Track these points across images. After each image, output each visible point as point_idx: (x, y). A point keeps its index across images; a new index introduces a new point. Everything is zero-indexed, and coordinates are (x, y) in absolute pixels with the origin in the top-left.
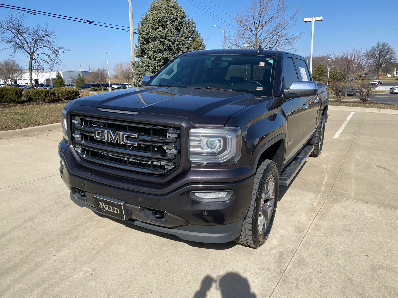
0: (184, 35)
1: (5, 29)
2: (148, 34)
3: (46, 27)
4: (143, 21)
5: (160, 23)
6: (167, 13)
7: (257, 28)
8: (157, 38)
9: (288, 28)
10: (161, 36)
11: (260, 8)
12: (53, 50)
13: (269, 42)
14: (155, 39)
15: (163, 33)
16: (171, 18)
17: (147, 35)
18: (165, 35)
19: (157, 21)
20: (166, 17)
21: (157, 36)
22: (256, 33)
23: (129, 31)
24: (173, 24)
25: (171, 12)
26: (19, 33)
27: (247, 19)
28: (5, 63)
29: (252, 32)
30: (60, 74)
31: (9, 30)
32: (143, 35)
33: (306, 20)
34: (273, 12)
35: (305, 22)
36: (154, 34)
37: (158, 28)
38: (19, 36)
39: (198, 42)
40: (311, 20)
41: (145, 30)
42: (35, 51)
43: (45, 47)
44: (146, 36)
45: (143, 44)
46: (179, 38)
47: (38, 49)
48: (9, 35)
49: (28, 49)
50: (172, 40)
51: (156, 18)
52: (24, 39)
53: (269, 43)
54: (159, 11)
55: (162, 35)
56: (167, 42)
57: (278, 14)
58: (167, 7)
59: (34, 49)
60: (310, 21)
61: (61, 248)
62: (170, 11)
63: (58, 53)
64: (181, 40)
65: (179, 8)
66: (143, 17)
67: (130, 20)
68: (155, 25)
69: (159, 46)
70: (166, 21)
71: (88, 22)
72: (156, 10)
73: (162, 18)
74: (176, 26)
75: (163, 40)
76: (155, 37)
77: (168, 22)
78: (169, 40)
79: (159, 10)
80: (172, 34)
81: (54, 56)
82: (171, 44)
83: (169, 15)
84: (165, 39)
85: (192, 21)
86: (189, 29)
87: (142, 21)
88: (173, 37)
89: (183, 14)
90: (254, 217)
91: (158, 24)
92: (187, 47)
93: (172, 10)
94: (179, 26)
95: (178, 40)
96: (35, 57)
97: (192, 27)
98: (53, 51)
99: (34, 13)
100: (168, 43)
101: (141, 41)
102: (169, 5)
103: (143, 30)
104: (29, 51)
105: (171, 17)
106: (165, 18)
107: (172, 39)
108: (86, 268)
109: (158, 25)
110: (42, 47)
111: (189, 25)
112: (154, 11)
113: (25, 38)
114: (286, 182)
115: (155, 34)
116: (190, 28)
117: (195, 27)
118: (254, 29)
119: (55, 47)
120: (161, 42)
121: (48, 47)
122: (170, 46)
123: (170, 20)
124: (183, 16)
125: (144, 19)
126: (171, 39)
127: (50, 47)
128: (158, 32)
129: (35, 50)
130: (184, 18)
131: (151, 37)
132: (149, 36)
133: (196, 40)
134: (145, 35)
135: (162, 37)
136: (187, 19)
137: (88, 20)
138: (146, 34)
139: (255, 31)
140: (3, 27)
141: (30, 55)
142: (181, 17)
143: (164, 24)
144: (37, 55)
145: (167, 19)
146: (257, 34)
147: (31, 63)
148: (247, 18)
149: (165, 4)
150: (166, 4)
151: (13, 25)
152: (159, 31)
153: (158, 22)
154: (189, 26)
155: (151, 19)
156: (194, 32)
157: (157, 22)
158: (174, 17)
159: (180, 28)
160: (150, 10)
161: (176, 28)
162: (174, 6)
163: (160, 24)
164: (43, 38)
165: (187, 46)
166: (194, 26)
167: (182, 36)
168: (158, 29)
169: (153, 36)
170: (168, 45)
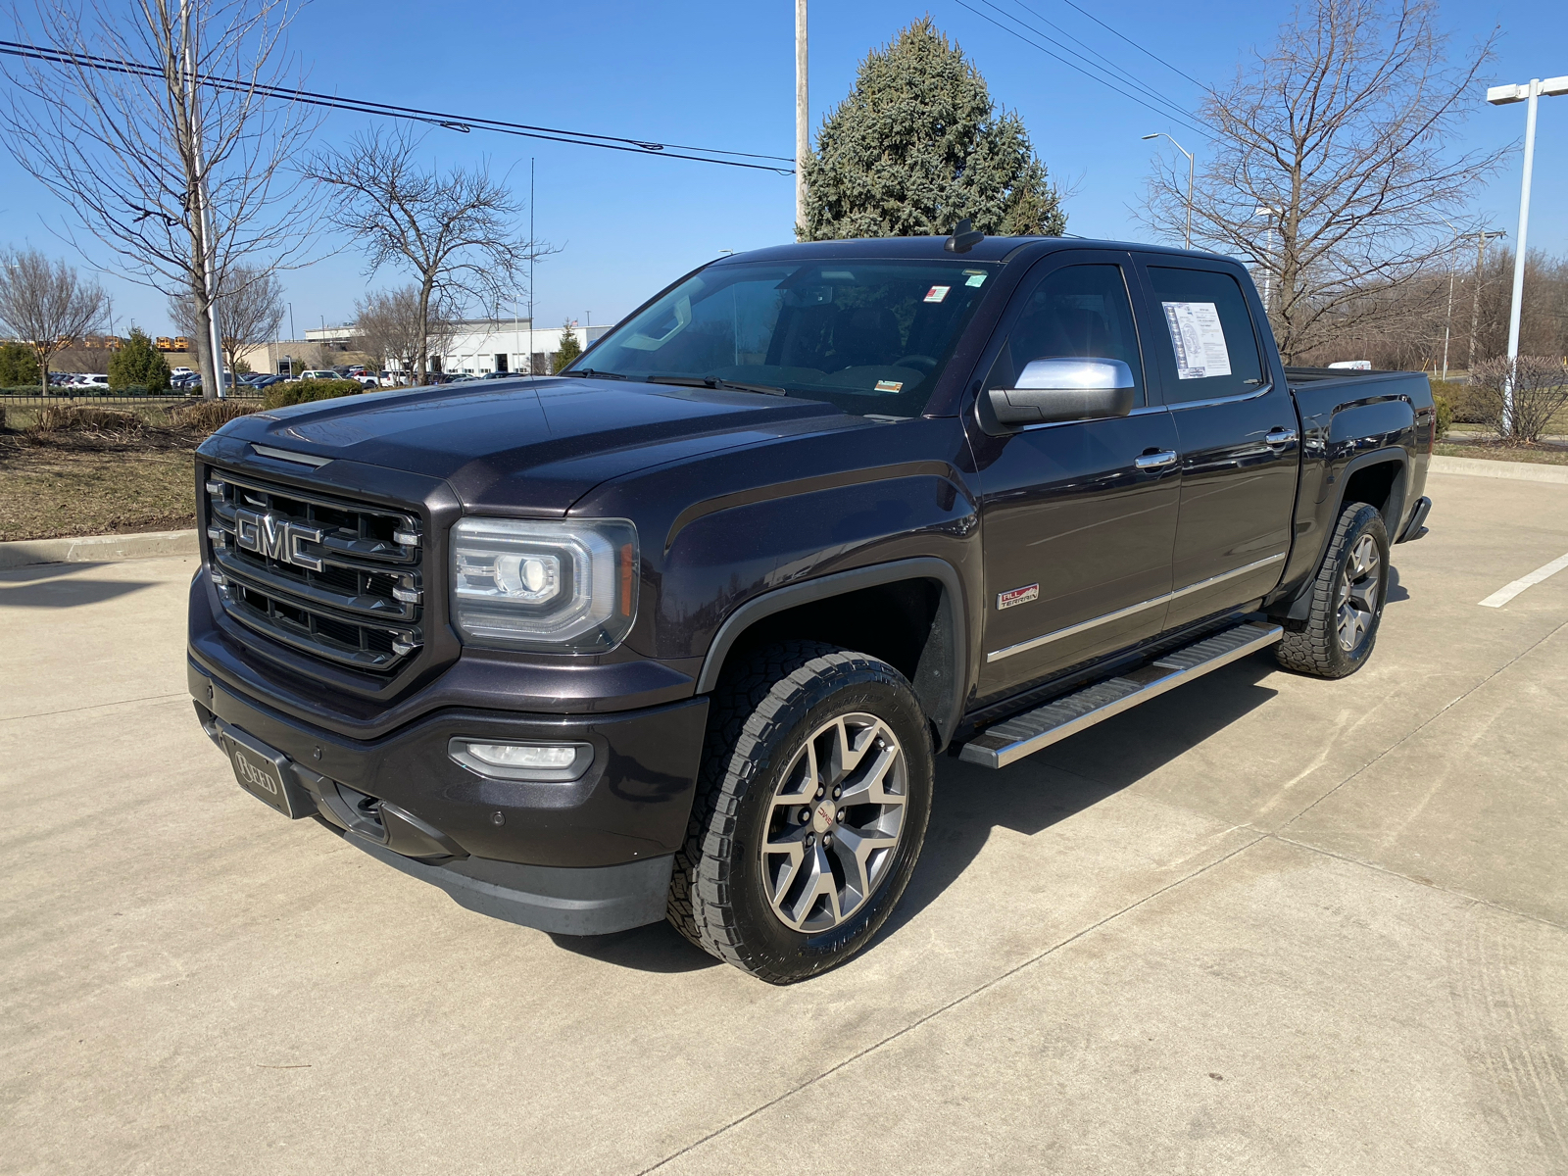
0: (976, 178)
1: (352, 185)
2: (838, 181)
3: (481, 172)
4: (829, 133)
5: (887, 137)
6: (916, 97)
7: (1304, 140)
8: (869, 196)
9: (1440, 127)
10: (883, 187)
11: (1315, 55)
12: (498, 252)
13: (1354, 193)
14: (864, 200)
15: (892, 178)
16: (928, 116)
17: (836, 186)
18: (899, 183)
19: (874, 131)
20: (911, 115)
21: (869, 191)
22: (1299, 158)
23: (793, 172)
24: (937, 138)
25: (932, 94)
26: (393, 198)
27: (1257, 104)
28: (395, 298)
29: (1279, 155)
30: (574, 337)
31: (363, 189)
32: (822, 186)
33: (1496, 93)
34: (1375, 66)
35: (1496, 102)
36: (859, 185)
37: (879, 158)
38: (395, 207)
39: (1034, 206)
40: (1523, 91)
41: (827, 168)
42: (440, 259)
43: (474, 242)
44: (832, 190)
45: (820, 222)
46: (954, 191)
47: (449, 249)
48: (364, 205)
49: (420, 255)
50: (925, 201)
51: (874, 119)
52: (410, 216)
53: (1356, 197)
54: (885, 96)
55: (889, 183)
56: (906, 210)
57: (1399, 73)
58: (918, 78)
59: (437, 251)
60: (1520, 97)
61: (153, 897)
62: (931, 90)
63: (515, 261)
64: (961, 198)
65: (967, 78)
66: (828, 121)
67: (798, 131)
68: (869, 148)
69: (875, 228)
70: (910, 131)
71: (644, 146)
72: (876, 90)
73: (894, 121)
74: (950, 147)
75: (892, 203)
76: (861, 194)
77: (917, 131)
78: (916, 204)
79: (888, 89)
80: (926, 177)
81: (500, 274)
82: (924, 219)
83: (921, 108)
84: (902, 198)
85: (1016, 125)
86: (1000, 156)
87: (823, 134)
88: (932, 190)
89: (978, 98)
90: (725, 855)
91: (881, 143)
92: (984, 225)
93: (936, 88)
94: (961, 145)
95: (951, 201)
96: (441, 277)
97: (1016, 147)
98: (497, 255)
99: (466, 129)
100: (910, 215)
101: (814, 209)
102: (927, 67)
103: (822, 170)
104: (422, 260)
105: (930, 112)
106: (906, 119)
107: (928, 198)
108: (178, 964)
109: (880, 148)
110: (462, 242)
111: (1003, 140)
112: (870, 94)
113: (412, 214)
114: (994, 754)
115: (862, 182)
116: (1005, 150)
117: (1027, 144)
118: (1288, 143)
119: (506, 241)
120: (884, 213)
121: (482, 244)
122: (918, 223)
123: (923, 125)
124: (978, 108)
125: (830, 125)
126: (924, 197)
127: (489, 243)
128: (878, 171)
129: (440, 253)
130: (983, 111)
131: (848, 193)
132: (844, 192)
133: (1028, 196)
134: (828, 185)
135: (889, 192)
136: (994, 116)
137: (645, 140)
138: (831, 182)
139: (1295, 152)
140: (346, 179)
141: (425, 272)
142: (969, 109)
143: (901, 141)
144: (447, 270)
145: (913, 122)
146: (1300, 161)
147: (424, 299)
148: (1254, 99)
149: (912, 66)
150: (914, 64)
151: (378, 171)
152: (879, 168)
153: (881, 135)
154: (1004, 144)
155: (855, 124)
156: (1020, 165)
157: (876, 135)
158: (940, 112)
159: (962, 154)
160: (855, 90)
161: (950, 156)
162: (947, 71)
163: (886, 143)
164: (469, 212)
165: (985, 221)
166: (1022, 144)
167: (970, 183)
168: (877, 164)
169: (855, 193)
170: (912, 221)
